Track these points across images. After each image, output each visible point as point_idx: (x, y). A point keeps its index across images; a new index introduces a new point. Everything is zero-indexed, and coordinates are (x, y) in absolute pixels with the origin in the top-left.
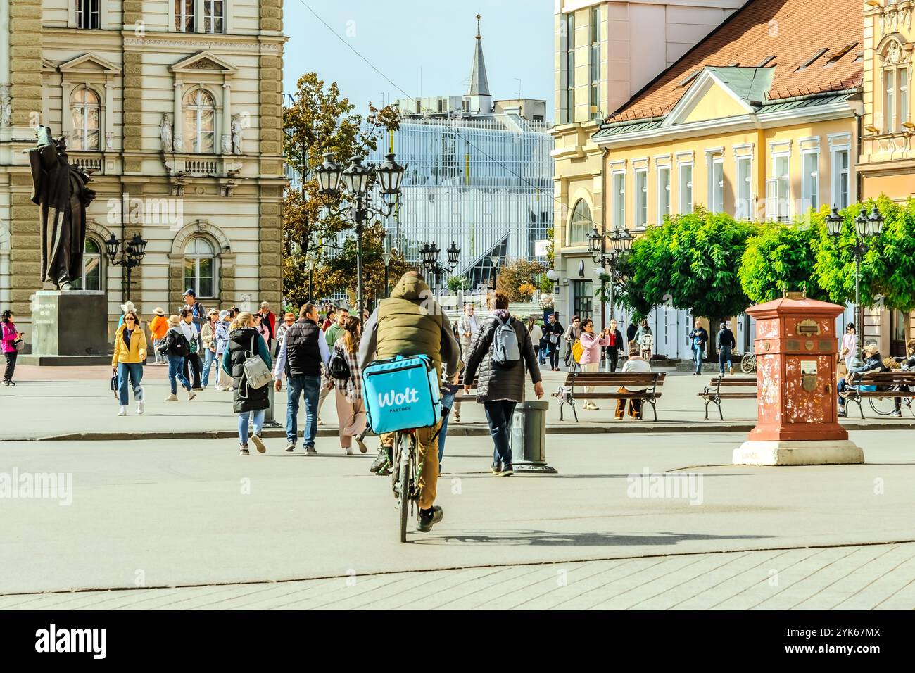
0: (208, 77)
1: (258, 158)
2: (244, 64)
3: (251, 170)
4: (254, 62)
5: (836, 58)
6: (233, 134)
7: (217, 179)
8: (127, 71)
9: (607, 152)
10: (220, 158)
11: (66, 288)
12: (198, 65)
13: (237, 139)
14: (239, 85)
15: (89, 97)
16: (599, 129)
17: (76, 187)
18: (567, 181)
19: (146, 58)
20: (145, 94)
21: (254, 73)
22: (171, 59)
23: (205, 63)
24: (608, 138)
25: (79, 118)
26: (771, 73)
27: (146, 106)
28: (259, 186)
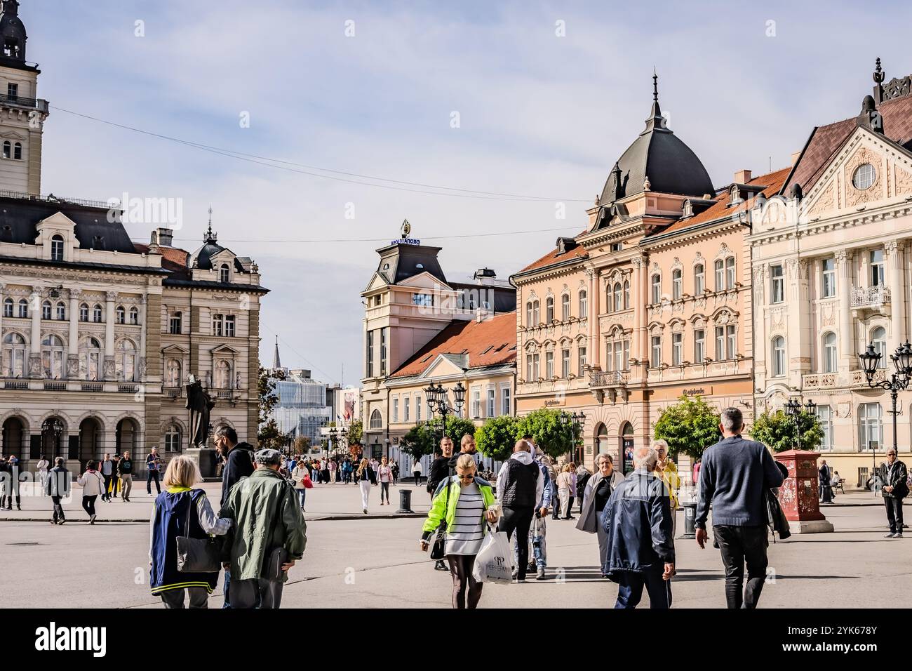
0: (227, 355)
1: (248, 391)
2: (243, 350)
3: (245, 396)
4: (246, 349)
5: (498, 350)
6: (237, 380)
7: (230, 400)
8: (192, 352)
9: (389, 389)
10: (232, 391)
11: (203, 447)
12: (222, 350)
13: (239, 382)
14: (240, 359)
15: (176, 364)
16: (387, 379)
17: (206, 401)
18: (369, 402)
19: (201, 347)
20: (200, 363)
21: (246, 354)
22: (211, 347)
23: (226, 349)
24: (390, 384)
25: (170, 373)
26: (467, 356)
27: (200, 368)
28: (248, 403)
